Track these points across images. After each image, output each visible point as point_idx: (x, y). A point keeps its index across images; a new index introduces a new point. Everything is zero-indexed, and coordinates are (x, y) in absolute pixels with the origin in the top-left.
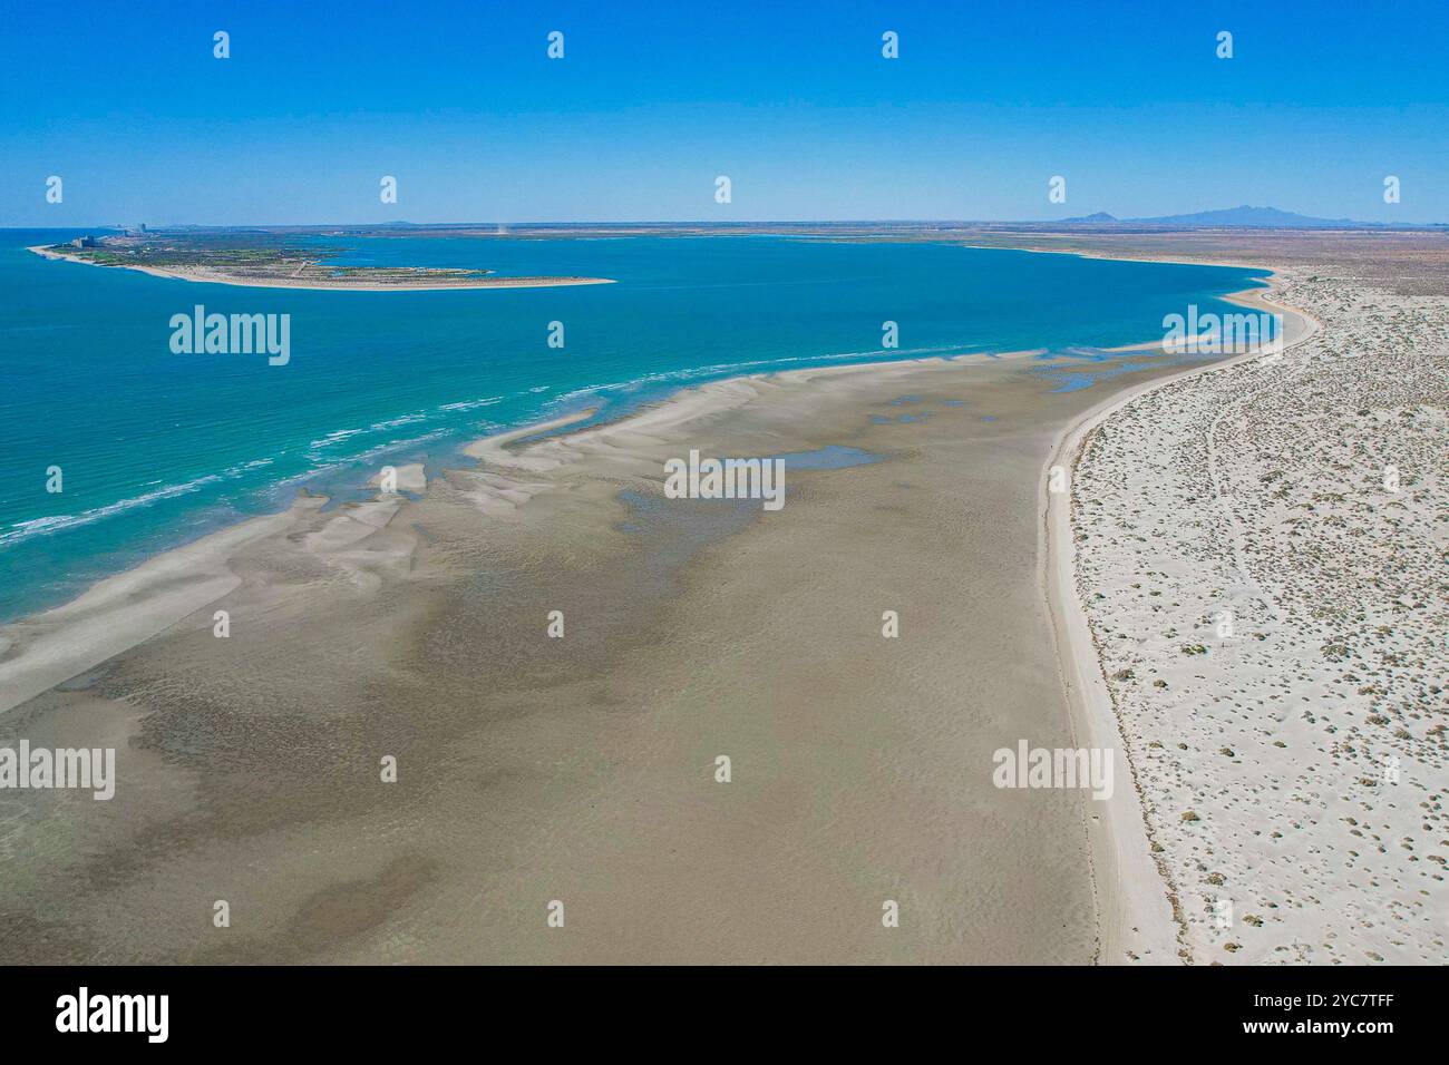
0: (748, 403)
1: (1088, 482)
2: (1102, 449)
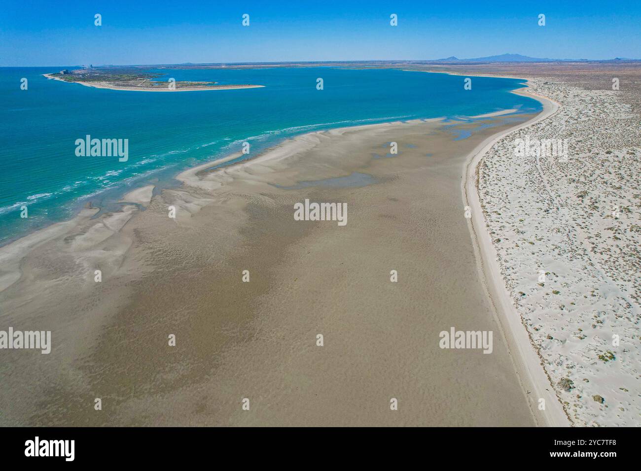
0: (315, 147)
1: (488, 197)
2: (489, 176)
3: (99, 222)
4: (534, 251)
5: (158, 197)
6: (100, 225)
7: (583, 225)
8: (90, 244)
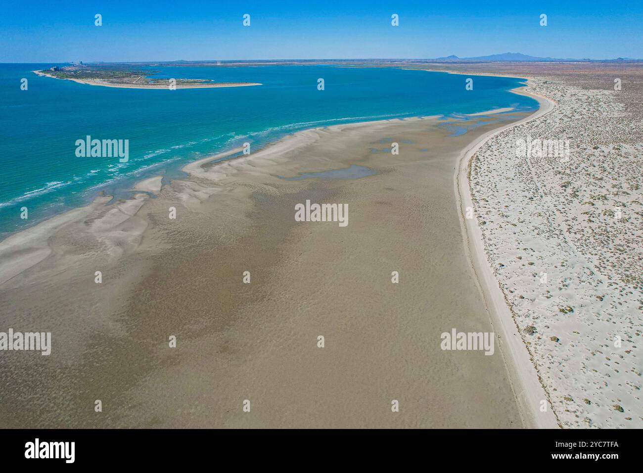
0: (315, 142)
1: (478, 187)
2: (480, 168)
3: (113, 208)
4: (516, 231)
5: (167, 187)
6: (115, 210)
7: (562, 210)
8: (108, 226)
